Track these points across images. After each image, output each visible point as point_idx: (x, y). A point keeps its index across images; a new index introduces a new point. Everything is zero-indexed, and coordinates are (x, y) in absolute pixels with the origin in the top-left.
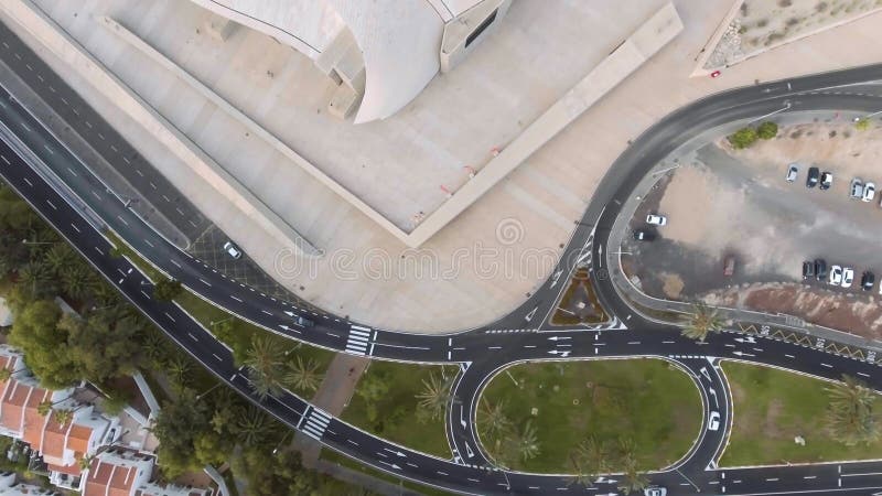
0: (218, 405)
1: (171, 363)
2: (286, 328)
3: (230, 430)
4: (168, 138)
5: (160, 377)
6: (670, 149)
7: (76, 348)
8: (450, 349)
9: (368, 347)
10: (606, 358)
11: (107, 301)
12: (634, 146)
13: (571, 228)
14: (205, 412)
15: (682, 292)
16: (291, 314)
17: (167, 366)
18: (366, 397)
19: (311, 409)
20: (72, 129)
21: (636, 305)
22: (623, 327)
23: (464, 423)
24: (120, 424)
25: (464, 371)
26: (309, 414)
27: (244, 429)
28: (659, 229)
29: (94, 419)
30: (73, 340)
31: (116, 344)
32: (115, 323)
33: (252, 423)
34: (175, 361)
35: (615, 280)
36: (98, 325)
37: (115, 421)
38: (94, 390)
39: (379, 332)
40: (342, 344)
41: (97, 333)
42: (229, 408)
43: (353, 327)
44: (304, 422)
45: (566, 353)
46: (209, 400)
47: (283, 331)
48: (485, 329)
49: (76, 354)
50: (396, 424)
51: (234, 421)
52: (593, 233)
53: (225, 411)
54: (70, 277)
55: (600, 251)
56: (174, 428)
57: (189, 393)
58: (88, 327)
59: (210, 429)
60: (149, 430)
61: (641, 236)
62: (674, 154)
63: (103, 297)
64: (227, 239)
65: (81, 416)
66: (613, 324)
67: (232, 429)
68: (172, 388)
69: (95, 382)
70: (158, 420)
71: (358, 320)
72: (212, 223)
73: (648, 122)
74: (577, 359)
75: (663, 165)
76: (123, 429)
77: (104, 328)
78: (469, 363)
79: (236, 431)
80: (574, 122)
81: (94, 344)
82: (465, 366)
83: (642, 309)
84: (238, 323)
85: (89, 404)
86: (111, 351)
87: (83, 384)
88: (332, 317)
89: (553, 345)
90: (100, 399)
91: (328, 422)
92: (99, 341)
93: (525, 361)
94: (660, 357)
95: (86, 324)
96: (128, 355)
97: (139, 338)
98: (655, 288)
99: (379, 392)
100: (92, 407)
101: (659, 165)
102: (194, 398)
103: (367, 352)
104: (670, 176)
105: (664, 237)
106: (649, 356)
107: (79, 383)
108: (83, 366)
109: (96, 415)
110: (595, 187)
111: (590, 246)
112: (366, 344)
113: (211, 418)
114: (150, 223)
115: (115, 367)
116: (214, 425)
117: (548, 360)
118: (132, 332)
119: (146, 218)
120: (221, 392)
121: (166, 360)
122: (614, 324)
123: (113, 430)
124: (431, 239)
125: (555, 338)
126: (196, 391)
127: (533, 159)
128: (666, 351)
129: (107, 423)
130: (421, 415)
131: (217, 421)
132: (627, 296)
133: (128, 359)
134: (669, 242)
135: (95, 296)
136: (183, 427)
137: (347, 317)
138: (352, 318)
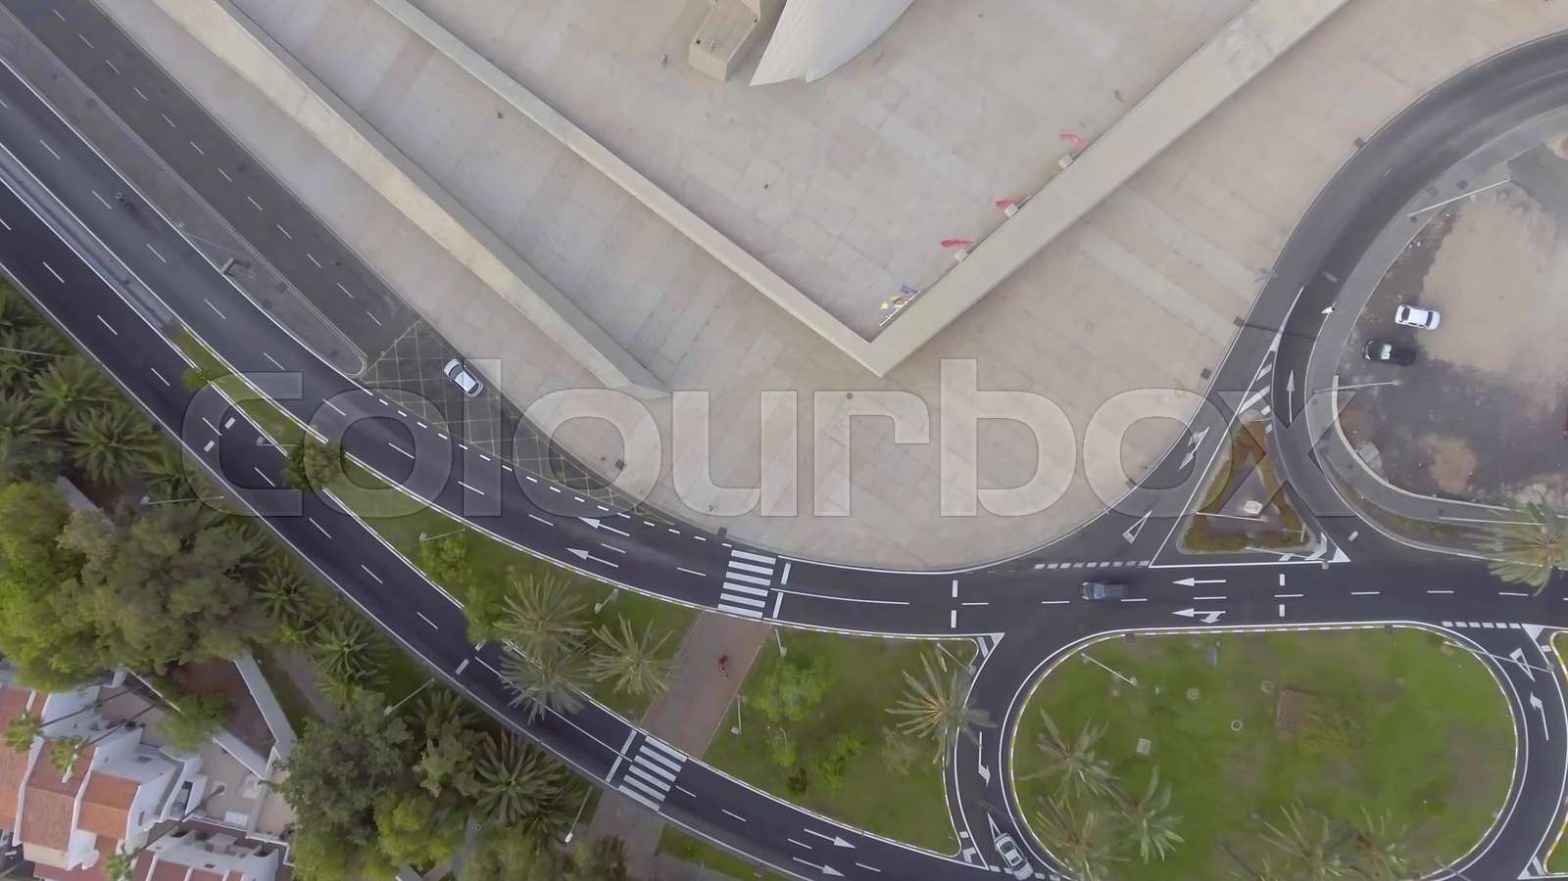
0: (431, 729)
1: (323, 632)
2: (583, 554)
3: (461, 787)
4: (318, 117)
5: (294, 661)
6: (1450, 158)
7: (99, 592)
8: (955, 604)
9: (770, 600)
10: (1303, 627)
11: (175, 488)
12: (1370, 151)
13: (1226, 334)
14: (402, 746)
15: (1471, 480)
16: (595, 523)
17: (314, 637)
18: (773, 714)
19: (640, 740)
20: (102, 104)
21: (1369, 508)
22: (1340, 557)
23: (985, 773)
24: (202, 772)
25: (986, 653)
26: (634, 751)
27: (494, 785)
28: (1420, 338)
29: (143, 760)
30: (94, 573)
31: (193, 584)
32: (193, 537)
33: (510, 771)
34: (331, 628)
35: (1324, 452)
36: (154, 537)
37: (190, 764)
38: (144, 691)
39: (794, 565)
40: (710, 592)
41: (151, 555)
42: (457, 737)
43: (735, 553)
44: (623, 770)
45: (1213, 616)
46: (410, 719)
47: (577, 561)
48: (1034, 559)
49: (99, 606)
50: (840, 772)
51: (470, 766)
52: (1274, 347)
53: (450, 744)
54: (90, 430)
55: (1290, 387)
56: (330, 782)
57: (367, 701)
58: (133, 544)
59: (412, 786)
60: (273, 786)
61: (1386, 353)
62: (1454, 172)
63: (168, 478)
64: (450, 352)
65: (109, 752)
66: (1320, 553)
67: (466, 786)
68: (326, 690)
69: (145, 676)
70: (291, 764)
71: (748, 538)
72: (417, 316)
73: (1398, 99)
74: (1237, 629)
75: (1434, 193)
76: (208, 785)
77: (170, 545)
78: (997, 637)
79: (474, 788)
80: (1237, 97)
81: (143, 584)
82: (989, 642)
83: (1382, 517)
84: (473, 542)
85: (131, 725)
86: (183, 601)
87: (119, 677)
88: (688, 530)
89: (1186, 598)
90: (157, 714)
91: (677, 768)
92: (154, 575)
93: (1122, 632)
94: (1422, 626)
95: (126, 538)
96: (224, 612)
97: (249, 573)
98: (1412, 472)
99: (802, 701)
100: (137, 733)
101: (1423, 195)
102: (378, 711)
103: (767, 611)
104: (1449, 219)
105: (1432, 357)
106: (1398, 624)
107: (108, 675)
108: (118, 634)
109: (147, 751)
110: (1280, 242)
111: (1269, 374)
112: (765, 593)
113: (417, 759)
114: (277, 315)
115: (193, 638)
116: (425, 775)
117: (1172, 631)
118: (232, 557)
119: (266, 305)
120: (436, 699)
121: (308, 625)
122: (1322, 550)
123: (188, 786)
124: (915, 357)
125: (1190, 582)
126: (381, 695)
127: (1141, 179)
128: (1435, 611)
129: (173, 769)
130: (898, 754)
131: (432, 767)
132: (1349, 488)
133: (221, 620)
134: (1443, 368)
135: (151, 477)
136: (351, 781)
137: (723, 531)
138: (734, 533)
